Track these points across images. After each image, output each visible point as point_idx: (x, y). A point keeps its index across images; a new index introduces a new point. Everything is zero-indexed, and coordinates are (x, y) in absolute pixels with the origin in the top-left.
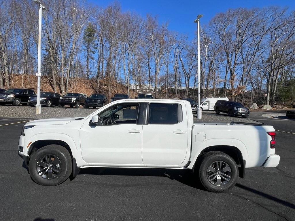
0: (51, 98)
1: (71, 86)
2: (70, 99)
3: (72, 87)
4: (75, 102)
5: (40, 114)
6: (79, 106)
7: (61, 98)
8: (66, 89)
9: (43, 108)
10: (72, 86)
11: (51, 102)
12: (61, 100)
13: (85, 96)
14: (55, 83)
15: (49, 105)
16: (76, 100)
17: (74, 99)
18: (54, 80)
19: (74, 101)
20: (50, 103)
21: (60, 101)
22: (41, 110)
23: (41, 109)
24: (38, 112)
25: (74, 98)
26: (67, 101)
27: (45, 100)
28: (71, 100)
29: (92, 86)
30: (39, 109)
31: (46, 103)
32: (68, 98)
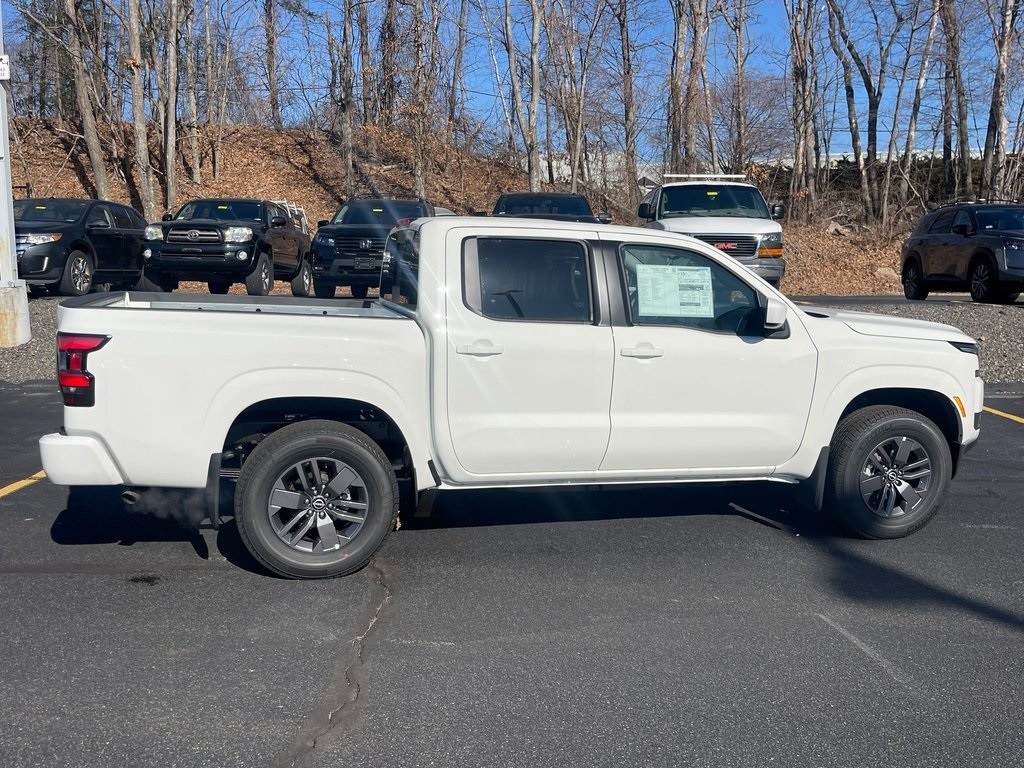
0: (87, 240)
1: (189, 171)
2: (213, 235)
3: (197, 178)
4: (243, 256)
5: (24, 348)
6: (271, 283)
7: (153, 233)
8: (165, 191)
9: (41, 303)
10: (197, 170)
11: (91, 263)
12: (154, 245)
13: (299, 217)
14: (97, 155)
15: (82, 285)
16: (248, 246)
17: (238, 234)
18: (93, 142)
19: (236, 252)
20: (81, 269)
21: (148, 253)
22: (32, 320)
23: (31, 310)
24: (14, 332)
25: (237, 230)
26: (197, 254)
27: (51, 249)
28: (221, 242)
29: (309, 166)
30: (15, 314)
31: (56, 271)
32: (198, 232)
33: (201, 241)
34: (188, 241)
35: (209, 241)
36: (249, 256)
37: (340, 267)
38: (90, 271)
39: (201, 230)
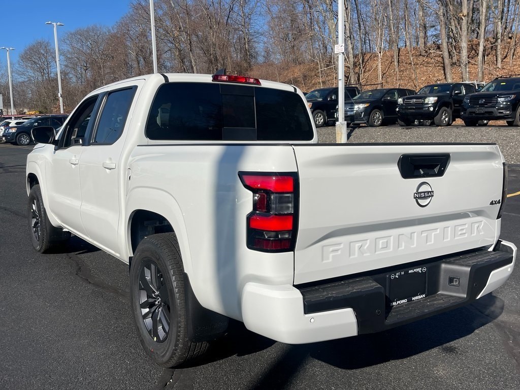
0: (382, 105)
2: (421, 101)
4: (432, 109)
7: (400, 101)
10: (499, 61)
11: (381, 114)
12: (400, 106)
15: (377, 123)
17: (431, 100)
18: (446, 55)
19: (429, 107)
21: (397, 109)
25: (431, 98)
26: (413, 109)
27: (366, 110)
28: (424, 103)
30: (342, 133)
31: (366, 117)
32: (415, 100)
33: (416, 103)
34: (411, 104)
35: (419, 103)
36: (434, 109)
37: (470, 112)
38: (382, 117)
39: (416, 99)
